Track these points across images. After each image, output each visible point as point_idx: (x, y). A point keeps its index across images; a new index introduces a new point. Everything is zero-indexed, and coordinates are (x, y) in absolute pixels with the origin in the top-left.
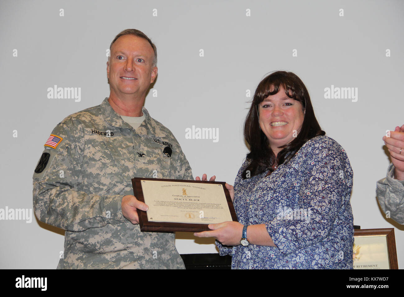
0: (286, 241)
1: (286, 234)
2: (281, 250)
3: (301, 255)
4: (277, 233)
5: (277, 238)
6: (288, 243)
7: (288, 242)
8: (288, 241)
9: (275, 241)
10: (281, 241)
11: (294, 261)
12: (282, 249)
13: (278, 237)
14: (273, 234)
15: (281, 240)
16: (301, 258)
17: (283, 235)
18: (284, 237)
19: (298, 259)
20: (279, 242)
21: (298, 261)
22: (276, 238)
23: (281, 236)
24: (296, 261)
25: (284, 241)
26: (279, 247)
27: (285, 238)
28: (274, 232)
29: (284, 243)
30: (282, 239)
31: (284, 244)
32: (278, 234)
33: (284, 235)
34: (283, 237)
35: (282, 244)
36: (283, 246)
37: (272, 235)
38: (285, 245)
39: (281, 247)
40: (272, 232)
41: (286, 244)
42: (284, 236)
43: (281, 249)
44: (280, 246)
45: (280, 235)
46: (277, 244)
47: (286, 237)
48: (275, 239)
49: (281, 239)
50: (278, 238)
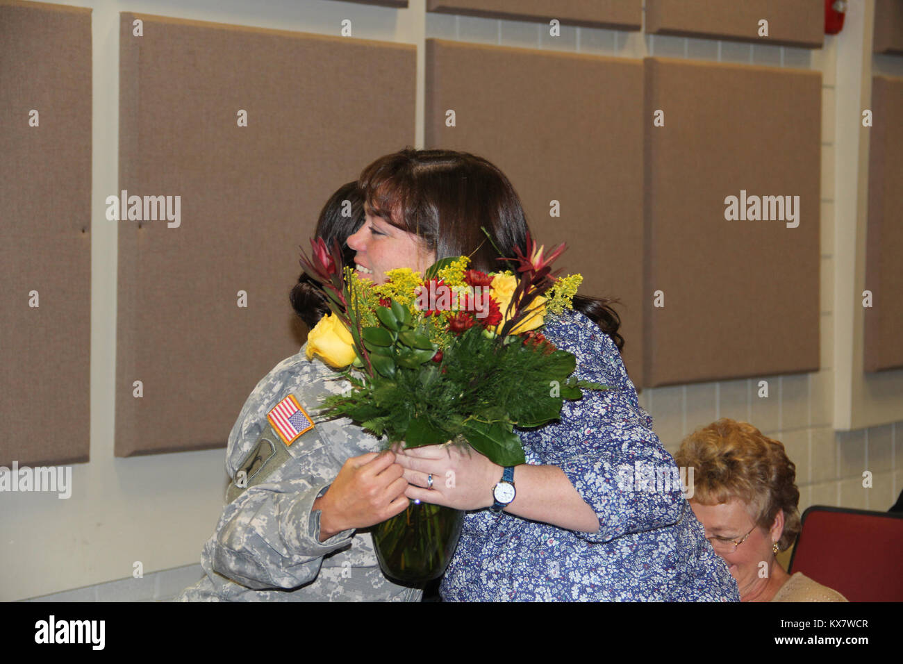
0: (610, 490)
1: (611, 475)
2: (598, 512)
3: (664, 537)
4: (590, 471)
5: (589, 484)
6: (616, 497)
7: (616, 494)
8: (616, 491)
9: (585, 491)
10: (600, 490)
11: (659, 557)
12: (601, 512)
13: (591, 481)
14: (579, 476)
15: (600, 487)
16: (669, 543)
17: (603, 476)
18: (607, 481)
19: (663, 548)
20: (595, 493)
21: (666, 550)
22: (586, 485)
23: (601, 479)
24: (664, 554)
25: (607, 491)
26: (594, 505)
27: (609, 483)
28: (581, 471)
29: (606, 494)
30: (603, 486)
31: (606, 497)
32: (594, 474)
33: (608, 476)
34: (605, 481)
35: (603, 497)
36: (604, 504)
37: (577, 477)
38: (609, 501)
39: (599, 506)
40: (577, 470)
41: (610, 498)
42: (607, 478)
43: (599, 510)
44: (596, 503)
45: (597, 474)
46: (591, 499)
47: (611, 481)
48: (585, 487)
49: (599, 485)
50: (591, 484)
